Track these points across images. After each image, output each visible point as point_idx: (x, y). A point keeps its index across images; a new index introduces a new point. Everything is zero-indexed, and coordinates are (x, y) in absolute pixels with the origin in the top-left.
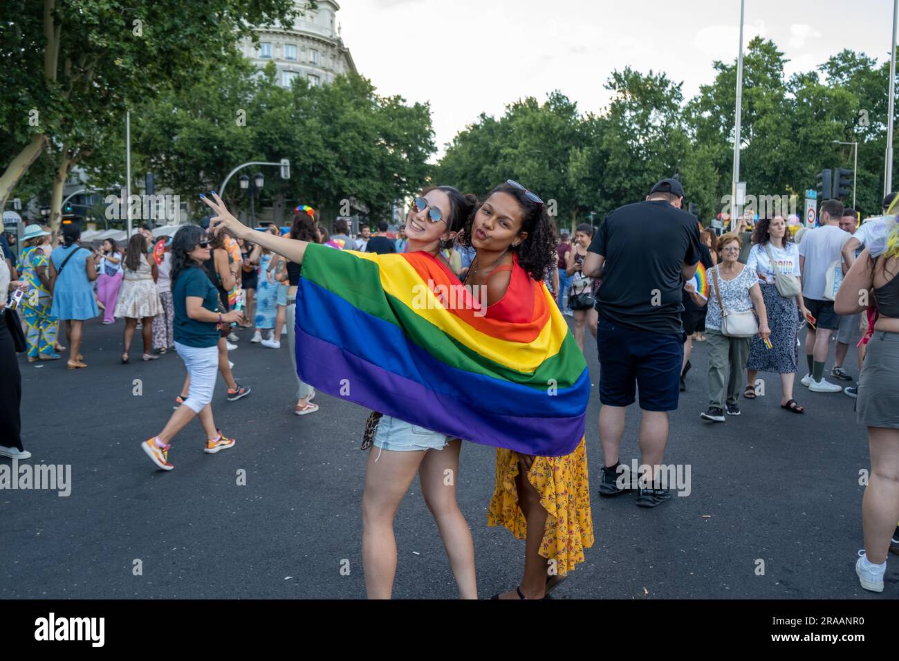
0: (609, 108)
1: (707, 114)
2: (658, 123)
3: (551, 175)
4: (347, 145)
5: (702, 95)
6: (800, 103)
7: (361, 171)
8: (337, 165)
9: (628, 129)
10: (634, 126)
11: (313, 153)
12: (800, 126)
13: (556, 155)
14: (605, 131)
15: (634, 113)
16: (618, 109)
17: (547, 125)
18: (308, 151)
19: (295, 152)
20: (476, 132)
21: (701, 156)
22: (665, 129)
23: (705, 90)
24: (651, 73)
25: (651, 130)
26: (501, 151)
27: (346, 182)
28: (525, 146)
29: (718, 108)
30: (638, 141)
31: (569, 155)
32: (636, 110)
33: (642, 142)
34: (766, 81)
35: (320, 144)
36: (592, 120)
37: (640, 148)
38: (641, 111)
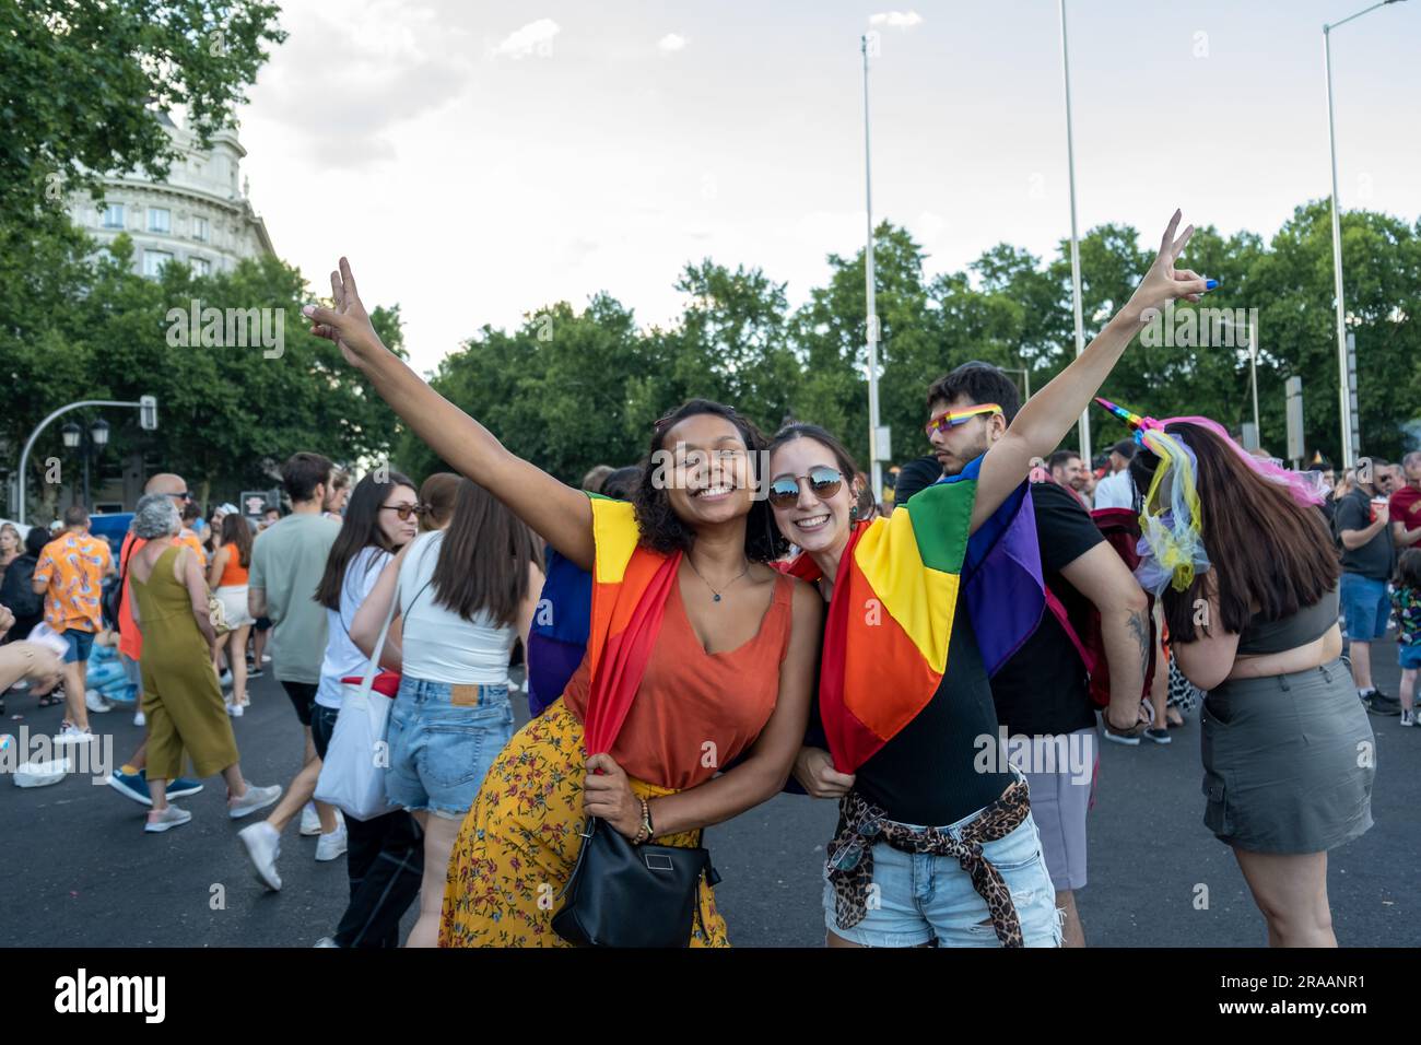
0: (683, 318)
1: (822, 329)
2: (754, 342)
3: (598, 421)
4: (258, 373)
5: (814, 301)
6: (948, 315)
7: (284, 416)
8: (241, 405)
9: (712, 349)
10: (722, 346)
11: (198, 386)
12: (950, 347)
13: (604, 389)
14: (678, 352)
15: (719, 327)
16: (695, 320)
17: (590, 344)
18: (189, 382)
19: (165, 384)
20: (477, 354)
21: (820, 390)
22: (766, 351)
23: (818, 294)
24: (741, 268)
25: (745, 351)
26: (519, 383)
27: (257, 434)
28: (556, 375)
29: (837, 321)
30: (725, 366)
31: (624, 389)
32: (722, 321)
33: (733, 369)
34: (900, 284)
35: (211, 371)
36: (657, 336)
37: (730, 378)
38: (730, 324)
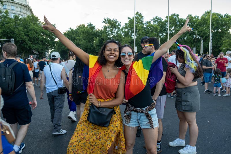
0: (103, 27)
1: (126, 30)
2: (115, 32)
3: (89, 44)
4: (31, 35)
5: (125, 25)
6: (147, 28)
7: (36, 43)
8: (29, 41)
9: (108, 33)
10: (110, 32)
11: (21, 37)
12: (147, 34)
13: (90, 39)
14: (103, 33)
15: (109, 29)
16: (105, 28)
17: (88, 31)
18: (20, 36)
19: (15, 37)
20: (69, 33)
21: (126, 40)
22: (117, 33)
23: (126, 24)
24: (113, 19)
25: (114, 33)
26: (76, 38)
27: (31, 45)
28: (82, 37)
29: (129, 29)
30: (110, 36)
31: (93, 39)
32: (110, 28)
33: (112, 36)
34: (140, 23)
35: (23, 34)
36: (99, 30)
37: (111, 38)
38: (111, 29)
